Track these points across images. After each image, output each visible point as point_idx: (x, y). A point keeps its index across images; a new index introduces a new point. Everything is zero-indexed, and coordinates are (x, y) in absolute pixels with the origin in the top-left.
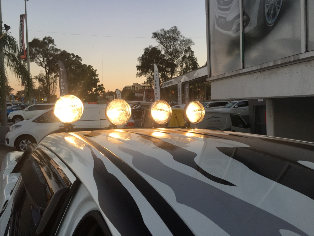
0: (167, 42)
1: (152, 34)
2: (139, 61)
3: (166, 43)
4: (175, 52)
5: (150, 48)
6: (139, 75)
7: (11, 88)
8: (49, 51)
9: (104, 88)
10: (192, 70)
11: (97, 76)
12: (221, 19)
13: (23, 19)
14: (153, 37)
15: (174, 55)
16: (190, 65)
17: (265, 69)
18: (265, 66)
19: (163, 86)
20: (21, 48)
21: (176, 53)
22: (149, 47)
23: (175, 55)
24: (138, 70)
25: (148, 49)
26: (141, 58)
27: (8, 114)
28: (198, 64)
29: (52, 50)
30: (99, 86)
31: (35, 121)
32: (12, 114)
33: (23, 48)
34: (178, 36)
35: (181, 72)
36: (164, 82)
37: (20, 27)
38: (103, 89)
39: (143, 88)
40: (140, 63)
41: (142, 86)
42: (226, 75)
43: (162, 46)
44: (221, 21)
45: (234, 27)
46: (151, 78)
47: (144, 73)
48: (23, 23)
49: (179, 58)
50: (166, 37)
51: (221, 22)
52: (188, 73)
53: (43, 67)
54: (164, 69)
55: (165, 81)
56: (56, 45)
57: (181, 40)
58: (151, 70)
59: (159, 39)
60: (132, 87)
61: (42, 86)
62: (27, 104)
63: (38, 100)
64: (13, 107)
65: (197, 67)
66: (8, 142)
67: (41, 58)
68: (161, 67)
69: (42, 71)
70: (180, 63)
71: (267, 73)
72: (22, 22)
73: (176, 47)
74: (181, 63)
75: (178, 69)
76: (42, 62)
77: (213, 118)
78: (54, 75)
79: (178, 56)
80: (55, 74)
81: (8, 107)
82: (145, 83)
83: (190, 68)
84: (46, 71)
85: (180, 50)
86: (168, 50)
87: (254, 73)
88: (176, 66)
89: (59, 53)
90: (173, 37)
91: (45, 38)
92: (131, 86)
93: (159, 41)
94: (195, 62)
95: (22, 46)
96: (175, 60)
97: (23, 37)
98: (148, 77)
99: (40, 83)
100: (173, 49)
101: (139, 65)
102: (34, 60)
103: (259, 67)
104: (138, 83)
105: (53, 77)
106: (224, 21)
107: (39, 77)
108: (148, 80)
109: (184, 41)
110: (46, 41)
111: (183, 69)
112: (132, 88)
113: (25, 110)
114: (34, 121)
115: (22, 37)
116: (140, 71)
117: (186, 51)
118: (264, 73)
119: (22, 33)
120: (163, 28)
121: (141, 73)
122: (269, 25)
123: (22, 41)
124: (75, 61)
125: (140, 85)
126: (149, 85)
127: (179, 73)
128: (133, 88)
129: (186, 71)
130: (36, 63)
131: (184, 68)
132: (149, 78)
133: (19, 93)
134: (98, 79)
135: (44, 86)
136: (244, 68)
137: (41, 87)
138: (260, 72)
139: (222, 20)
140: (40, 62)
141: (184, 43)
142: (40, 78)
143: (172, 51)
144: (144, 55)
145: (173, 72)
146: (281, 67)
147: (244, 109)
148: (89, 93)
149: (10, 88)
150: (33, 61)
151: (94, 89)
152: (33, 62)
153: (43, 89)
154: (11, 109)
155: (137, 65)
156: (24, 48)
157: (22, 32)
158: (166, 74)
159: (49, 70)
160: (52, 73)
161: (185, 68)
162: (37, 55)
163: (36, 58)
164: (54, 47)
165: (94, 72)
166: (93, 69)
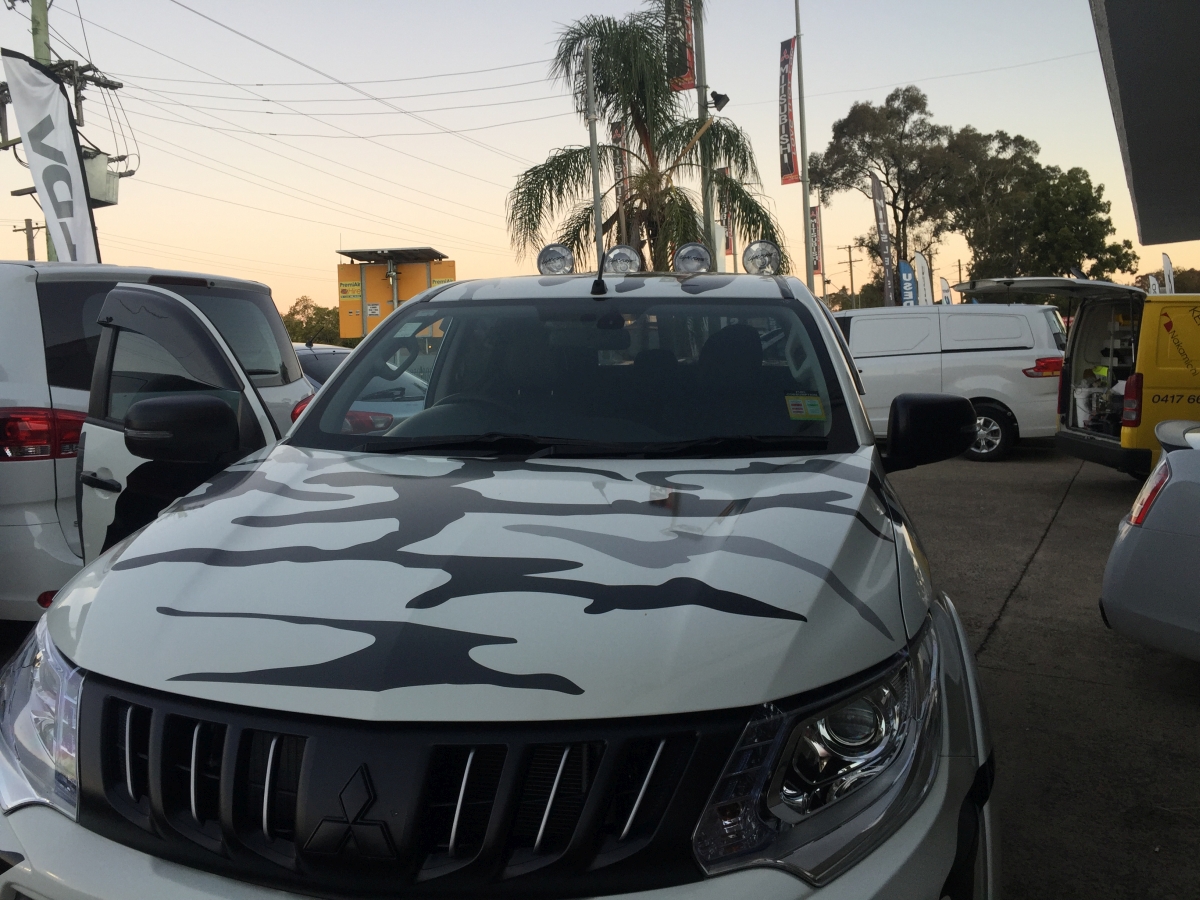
8: (906, 142)
9: (1135, 257)
11: (1103, 211)
13: (789, 53)
29: (919, 135)
30: (1115, 249)
38: (1133, 262)
48: (790, 68)
56: (931, 115)
61: (880, 270)
67: (880, 169)
72: (787, 66)
80: (937, 222)
84: (896, 217)
89: (945, 142)
91: (891, 98)
95: (788, 145)
99: (874, 261)
102: (853, 182)
105: (921, 234)
107: (871, 238)
110: (897, 104)
115: (787, 113)
130: (861, 190)
134: (1109, 222)
142: (872, 242)
151: (1087, 265)
152: (851, 187)
156: (794, 149)
157: (786, 98)
159: (905, 211)
160: (923, 221)
162: (864, 160)
163: (861, 175)
164: (927, 121)
165: (1094, 195)
166: (1089, 181)
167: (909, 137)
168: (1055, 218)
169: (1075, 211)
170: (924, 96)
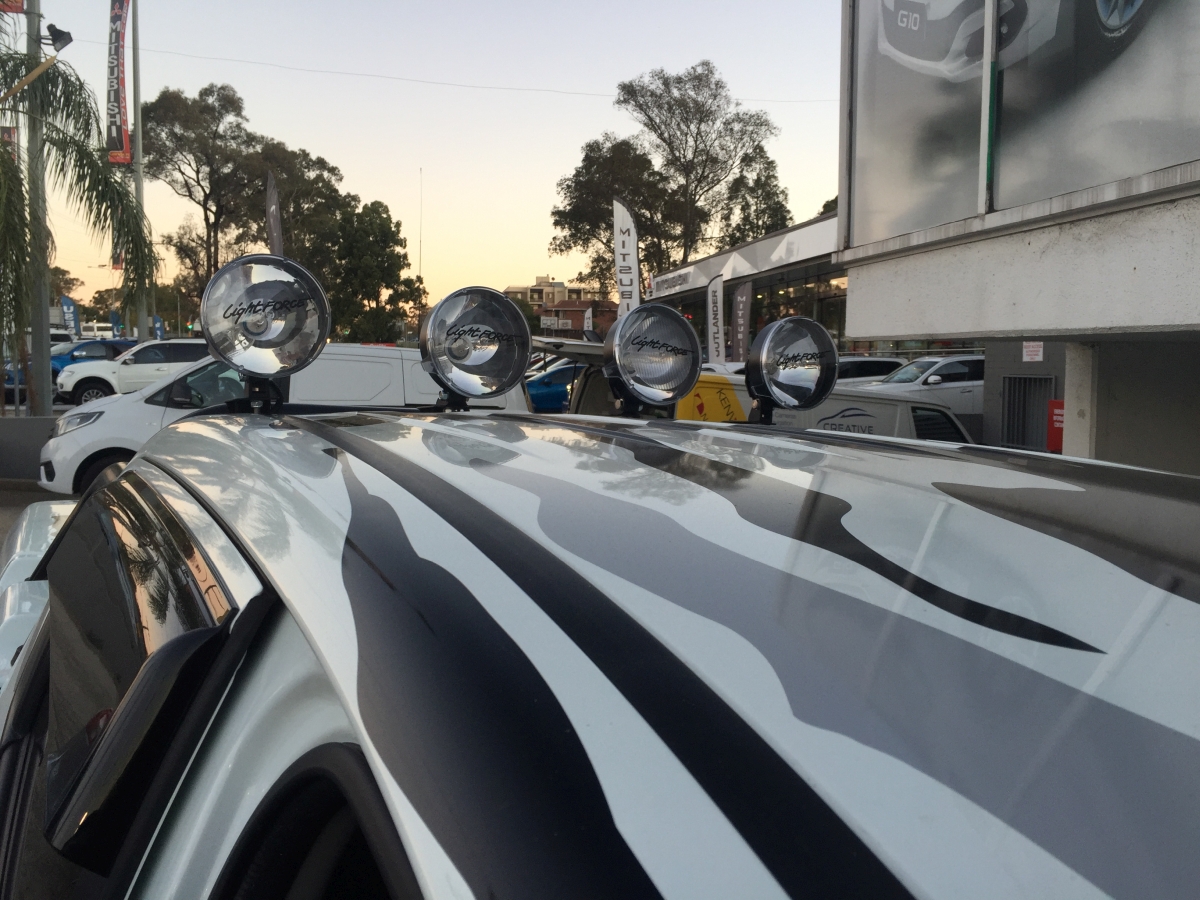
0: (674, 121)
1: (618, 91)
2: (562, 193)
3: (667, 125)
4: (704, 164)
5: (608, 145)
6: (562, 247)
7: (72, 276)
8: (219, 143)
9: (425, 292)
10: (766, 233)
11: (400, 246)
12: (906, 13)
13: (121, 8)
14: (619, 102)
15: (700, 171)
16: (759, 213)
17: (1082, 216)
18: (1081, 201)
19: (651, 292)
20: (113, 123)
21: (707, 165)
22: (601, 139)
23: (703, 172)
24: (559, 228)
25: (598, 148)
26: (568, 180)
27: (56, 373)
28: (789, 212)
29: (234, 138)
30: (408, 282)
31: (156, 399)
32: (73, 373)
33: (118, 123)
34: (715, 99)
35: (721, 241)
36: (655, 277)
37: (111, 43)
38: (422, 297)
39: (574, 296)
40: (566, 202)
41: (571, 291)
42: (915, 241)
43: (653, 137)
44: (905, 20)
45: (959, 43)
46: (604, 260)
47: (580, 238)
48: (124, 25)
49: (718, 186)
50: (668, 103)
51: (904, 25)
52: (751, 243)
53: (194, 200)
54: (659, 225)
55: (661, 271)
56: (247, 120)
57: (728, 116)
58: (606, 230)
59: (641, 109)
60: (533, 291)
61: (189, 273)
62: (130, 339)
63: (175, 328)
64: (77, 348)
65: (787, 223)
66: (51, 475)
67: (190, 165)
68: (646, 218)
69: (190, 216)
70: (720, 206)
71: (1088, 229)
72: (118, 23)
73: (708, 143)
74: (722, 204)
75: (714, 229)
76: (194, 183)
77: (844, 416)
78: (233, 232)
79: (712, 178)
80: (241, 230)
81: (58, 348)
82: (581, 278)
83: (758, 227)
84: (207, 219)
85: (722, 155)
86: (677, 154)
87: (1035, 232)
88: (704, 216)
89: (259, 148)
90: (695, 102)
91: (206, 92)
92: (526, 289)
93: (642, 117)
94: (779, 203)
95: (118, 116)
96: (701, 192)
97: (121, 81)
98: (595, 255)
99: (183, 263)
100: (696, 151)
101: (561, 208)
102: (160, 173)
103: (1057, 207)
104: (553, 279)
105: (233, 241)
106: (916, 18)
107: (180, 238)
108: (593, 268)
109: (738, 118)
110: (211, 100)
111: (730, 230)
112: (532, 297)
113: (122, 360)
114: (150, 400)
115: (117, 78)
116: (566, 232)
117: (747, 160)
118: (1076, 230)
119: (117, 66)
120: (658, 68)
121: (568, 238)
122: (1106, 34)
123: (116, 96)
124: (317, 184)
125: (561, 284)
126: (596, 285)
127: (713, 243)
128: (536, 296)
129: (743, 238)
130: (169, 183)
131: (734, 225)
132: (599, 260)
133: (101, 297)
134: (405, 256)
135: (196, 273)
136: (991, 209)
137: (185, 279)
138: (1058, 227)
139: (907, 17)
140: (186, 181)
141: (737, 127)
142: (181, 242)
143: (690, 155)
144: (582, 168)
145: (690, 240)
146: (1151, 209)
147: (964, 391)
148: (368, 308)
149: (67, 276)
150: (155, 176)
151: (385, 294)
152: (159, 178)
153: (193, 283)
154: (68, 354)
155: (555, 207)
156: (125, 122)
157: (117, 60)
158: (664, 246)
159: (217, 215)
160: (228, 226)
161: (738, 225)
162: (173, 153)
163: (170, 167)
164: (242, 126)
165: (393, 229)
166: (389, 216)
167: (222, 137)
168: (359, 245)
169: (376, 242)
170: (240, 99)
